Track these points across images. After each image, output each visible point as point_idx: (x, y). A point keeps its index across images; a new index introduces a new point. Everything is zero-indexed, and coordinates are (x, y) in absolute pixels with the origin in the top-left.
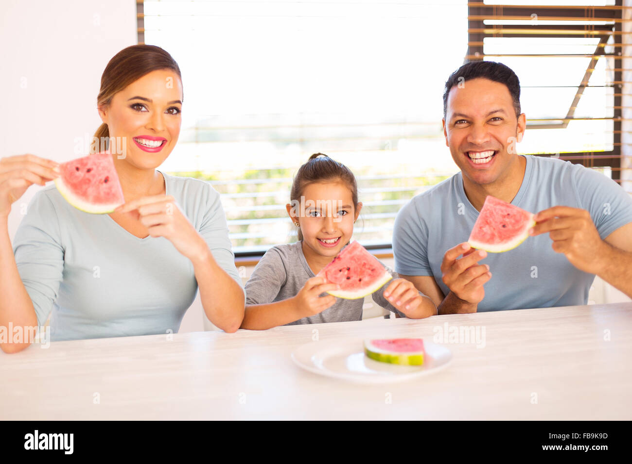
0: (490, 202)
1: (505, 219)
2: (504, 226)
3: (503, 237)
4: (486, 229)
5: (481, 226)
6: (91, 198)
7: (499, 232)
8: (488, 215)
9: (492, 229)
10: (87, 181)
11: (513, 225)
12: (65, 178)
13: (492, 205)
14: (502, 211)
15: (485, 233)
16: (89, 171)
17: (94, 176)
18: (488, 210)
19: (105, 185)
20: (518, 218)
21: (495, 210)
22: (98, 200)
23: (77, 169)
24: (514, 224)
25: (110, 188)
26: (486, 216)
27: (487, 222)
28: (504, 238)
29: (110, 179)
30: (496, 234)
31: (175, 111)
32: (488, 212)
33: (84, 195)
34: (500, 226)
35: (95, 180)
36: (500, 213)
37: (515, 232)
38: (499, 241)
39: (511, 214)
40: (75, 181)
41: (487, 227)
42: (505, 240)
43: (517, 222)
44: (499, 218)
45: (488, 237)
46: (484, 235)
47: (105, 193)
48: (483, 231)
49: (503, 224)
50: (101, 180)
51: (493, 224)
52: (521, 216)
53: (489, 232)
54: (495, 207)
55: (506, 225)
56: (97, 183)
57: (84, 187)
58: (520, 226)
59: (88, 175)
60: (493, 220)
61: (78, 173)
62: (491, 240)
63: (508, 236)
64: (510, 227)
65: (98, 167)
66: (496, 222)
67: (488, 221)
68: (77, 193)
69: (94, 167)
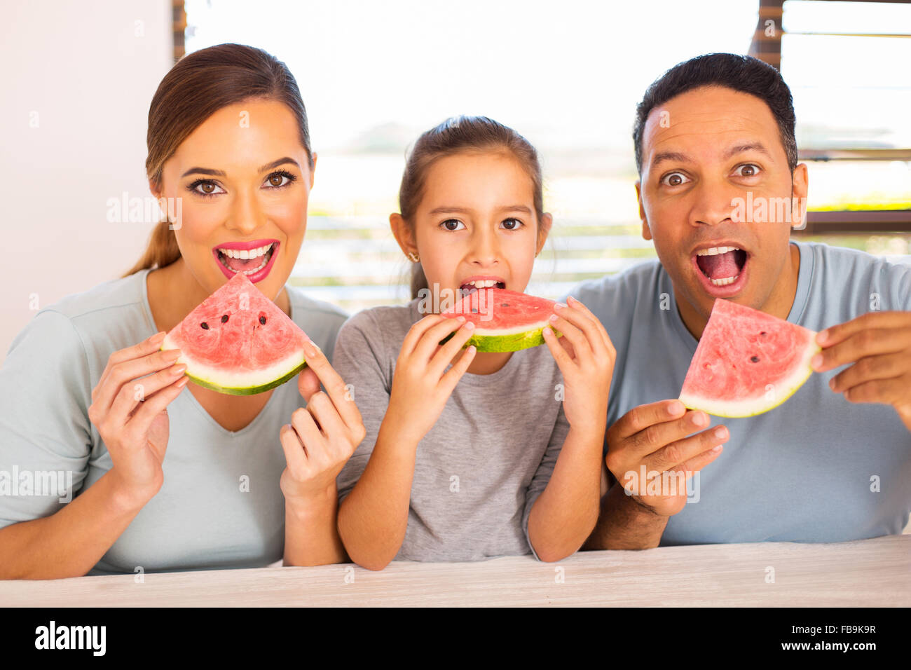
0: (723, 311)
1: (755, 344)
2: (754, 359)
3: (753, 382)
4: (717, 368)
5: (707, 361)
6: (253, 360)
7: (745, 373)
8: (720, 337)
9: (731, 367)
10: (232, 337)
11: (774, 356)
12: (192, 351)
13: (727, 315)
14: (749, 327)
15: (715, 377)
16: (225, 319)
17: (238, 323)
18: (720, 326)
19: (265, 328)
20: (783, 338)
21: (734, 323)
22: (266, 359)
23: (205, 326)
24: (775, 353)
25: (276, 328)
26: (717, 340)
27: (719, 354)
28: (756, 386)
29: (267, 315)
30: (738, 377)
31: (285, 180)
32: (720, 330)
33: (238, 362)
34: (747, 359)
35: (243, 328)
36: (745, 331)
37: (779, 370)
38: (747, 391)
39: (769, 332)
40: (212, 347)
41: (719, 362)
42: (757, 390)
43: (782, 348)
44: (742, 344)
45: (722, 384)
46: (712, 380)
47: (271, 340)
48: (710, 372)
49: (753, 355)
50: (254, 322)
51: (731, 354)
52: (789, 336)
53: (723, 373)
54: (733, 319)
55: (760, 357)
56: (251, 332)
57: (233, 348)
58: (790, 355)
59: (228, 327)
60: (731, 347)
61: (209, 333)
62: (728, 392)
63: (764, 379)
64: (767, 360)
65: (237, 307)
66: (737, 352)
67: (721, 351)
68: (226, 366)
69: (231, 309)
